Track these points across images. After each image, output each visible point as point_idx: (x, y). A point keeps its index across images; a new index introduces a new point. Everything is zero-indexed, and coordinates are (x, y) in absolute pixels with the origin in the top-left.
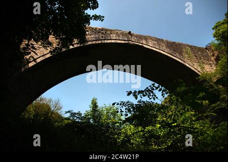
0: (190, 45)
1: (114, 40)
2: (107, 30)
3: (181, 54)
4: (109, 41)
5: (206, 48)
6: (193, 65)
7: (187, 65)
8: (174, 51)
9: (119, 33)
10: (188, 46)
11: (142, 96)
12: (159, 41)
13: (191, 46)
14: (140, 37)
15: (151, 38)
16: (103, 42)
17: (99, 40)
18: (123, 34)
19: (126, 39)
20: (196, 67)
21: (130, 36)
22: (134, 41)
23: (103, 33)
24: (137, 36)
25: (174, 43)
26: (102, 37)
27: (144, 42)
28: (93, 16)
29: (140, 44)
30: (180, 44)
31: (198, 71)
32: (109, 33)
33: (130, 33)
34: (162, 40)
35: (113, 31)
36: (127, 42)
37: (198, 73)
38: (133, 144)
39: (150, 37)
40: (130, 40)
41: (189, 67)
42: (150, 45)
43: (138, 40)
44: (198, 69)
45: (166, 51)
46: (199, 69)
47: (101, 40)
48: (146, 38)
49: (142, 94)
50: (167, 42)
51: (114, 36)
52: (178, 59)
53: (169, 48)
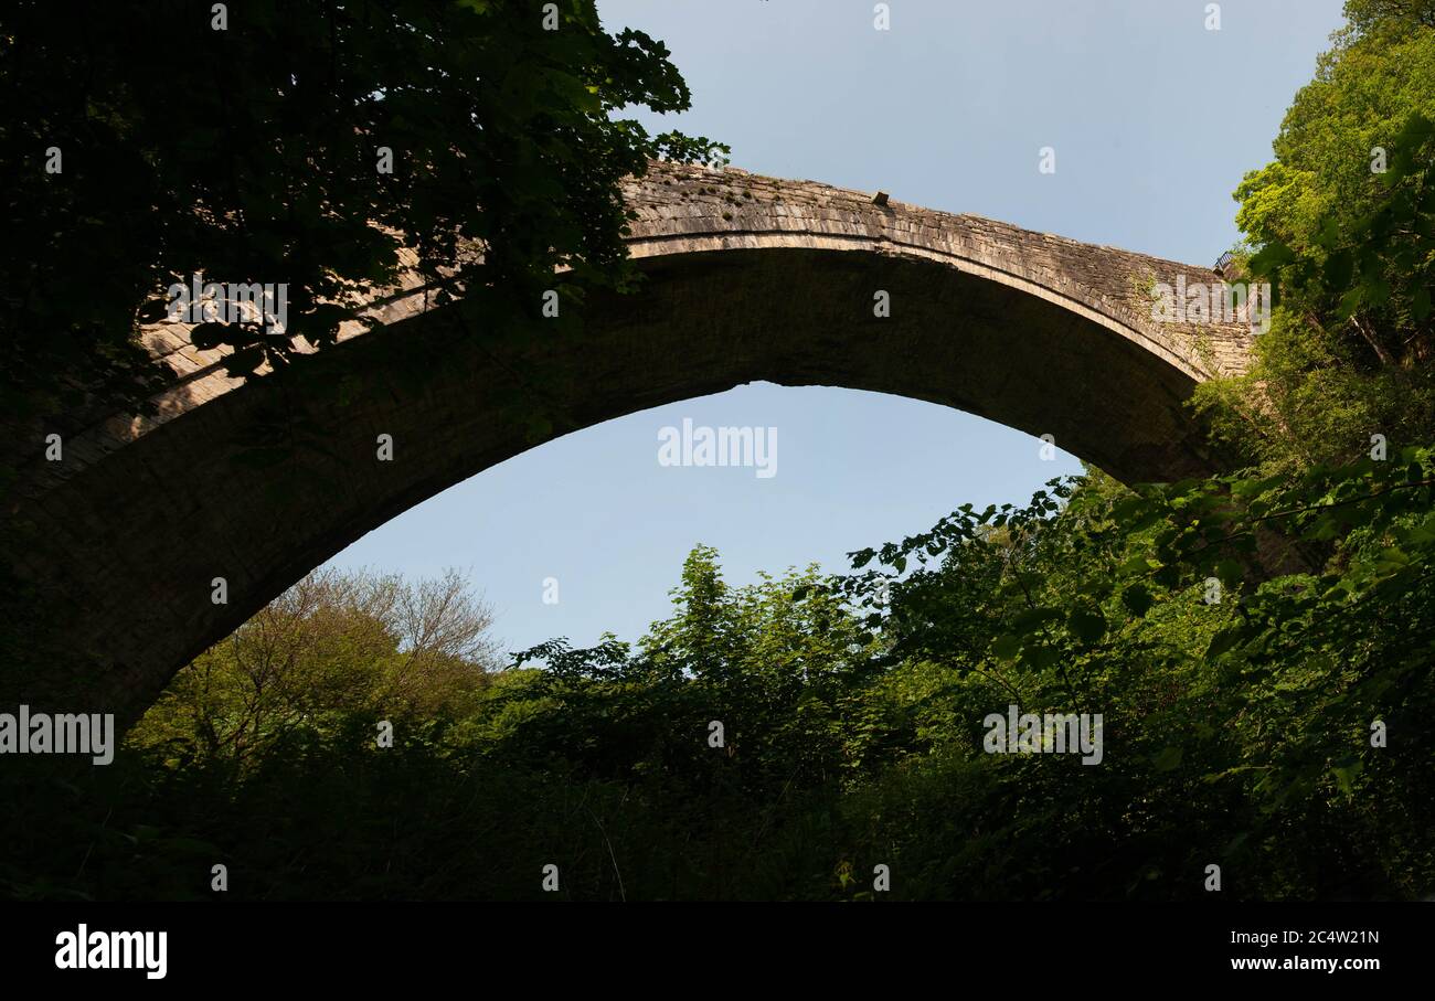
0: (1157, 257)
1: (799, 233)
2: (752, 182)
3: (1120, 297)
4: (767, 242)
5: (1218, 273)
6: (1173, 343)
7: (1149, 346)
8: (1093, 284)
9: (823, 201)
10: (1150, 261)
11: (927, 555)
12: (1024, 241)
13: (1161, 262)
14: (937, 223)
15: (989, 228)
16: (734, 243)
17: (710, 235)
18: (845, 204)
19: (863, 231)
20: (1182, 354)
21: (884, 219)
22: (902, 241)
23: (730, 199)
24: (918, 218)
25: (1092, 248)
26: (728, 218)
27: (956, 247)
28: (663, 139)
29: (937, 258)
30: (1116, 257)
31: (1194, 369)
32: (766, 195)
33: (882, 200)
34: (1040, 237)
35: (789, 186)
36: (867, 246)
37: (1193, 375)
38: (928, 743)
39: (983, 222)
40: (883, 238)
41: (1157, 351)
42: (985, 262)
43: (925, 235)
44: (1191, 361)
45: (1057, 287)
46: (1197, 361)
47: (724, 234)
48: (965, 227)
49: (924, 549)
50: (1062, 246)
51: (793, 215)
52: (1108, 323)
53: (1070, 274)
